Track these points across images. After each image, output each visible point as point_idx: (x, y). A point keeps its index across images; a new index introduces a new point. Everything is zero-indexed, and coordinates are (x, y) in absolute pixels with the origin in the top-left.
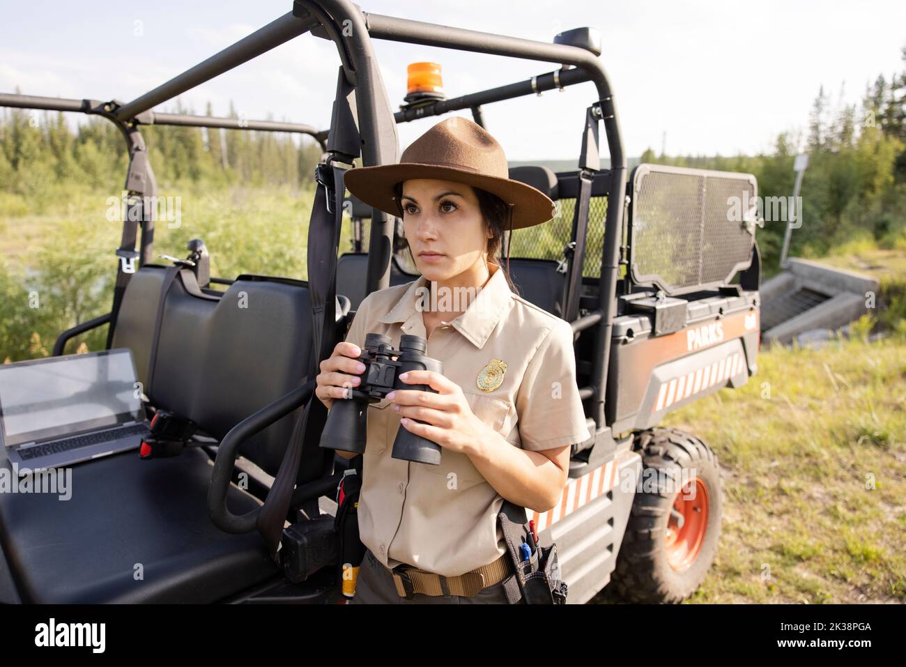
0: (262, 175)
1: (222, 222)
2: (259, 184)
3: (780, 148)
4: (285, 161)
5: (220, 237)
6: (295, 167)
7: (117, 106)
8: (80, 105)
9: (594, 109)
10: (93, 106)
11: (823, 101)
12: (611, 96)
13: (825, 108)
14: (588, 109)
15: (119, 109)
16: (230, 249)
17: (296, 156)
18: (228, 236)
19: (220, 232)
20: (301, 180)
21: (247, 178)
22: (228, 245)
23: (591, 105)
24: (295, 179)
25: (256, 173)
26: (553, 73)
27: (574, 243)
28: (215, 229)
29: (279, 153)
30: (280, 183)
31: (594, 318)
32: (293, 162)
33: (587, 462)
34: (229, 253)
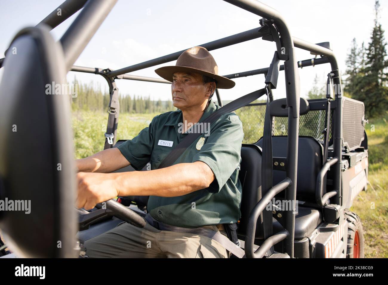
0: (87, 106)
1: (90, 125)
2: (86, 110)
3: (310, 97)
4: (98, 101)
5: (90, 131)
6: (102, 103)
7: (110, 71)
8: (94, 70)
9: (331, 74)
10: (100, 71)
11: (317, 79)
12: (338, 69)
13: (318, 82)
14: (329, 74)
15: (111, 72)
16: (94, 136)
17: (103, 98)
18: (93, 131)
19: (90, 129)
20: (104, 108)
21: (81, 107)
22: (94, 135)
23: (330, 72)
24: (102, 108)
25: (85, 106)
26: (311, 60)
27: (326, 129)
28: (88, 128)
29: (95, 97)
30: (95, 110)
31: (335, 160)
32: (101, 101)
33: (338, 224)
34: (94, 138)
